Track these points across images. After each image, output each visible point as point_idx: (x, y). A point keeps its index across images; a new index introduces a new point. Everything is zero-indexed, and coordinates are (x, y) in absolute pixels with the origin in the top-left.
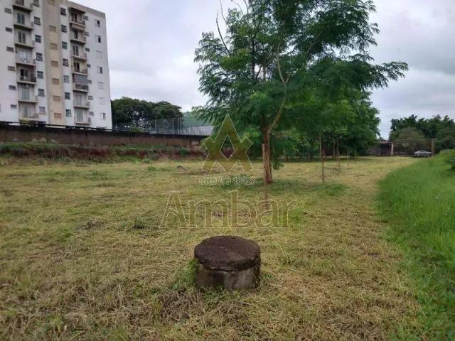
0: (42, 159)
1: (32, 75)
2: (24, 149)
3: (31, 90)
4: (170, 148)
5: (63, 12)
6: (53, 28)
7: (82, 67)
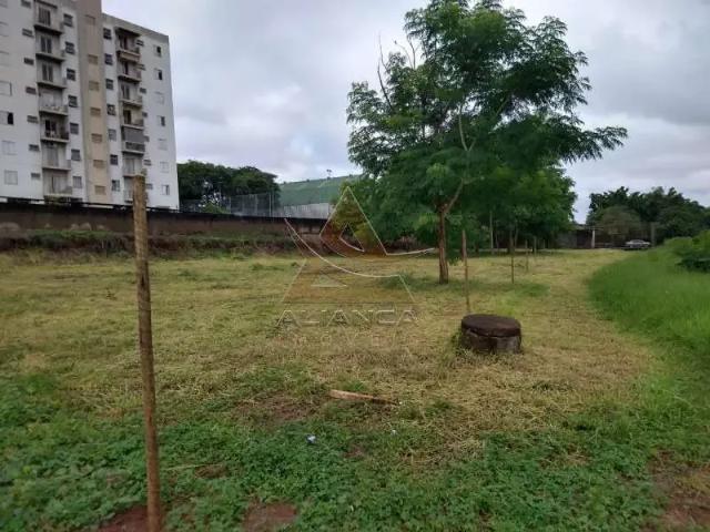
0: (89, 254)
1: (62, 129)
2: (61, 240)
3: (60, 150)
4: (269, 238)
5: (107, 36)
6: (93, 59)
7: (135, 117)
